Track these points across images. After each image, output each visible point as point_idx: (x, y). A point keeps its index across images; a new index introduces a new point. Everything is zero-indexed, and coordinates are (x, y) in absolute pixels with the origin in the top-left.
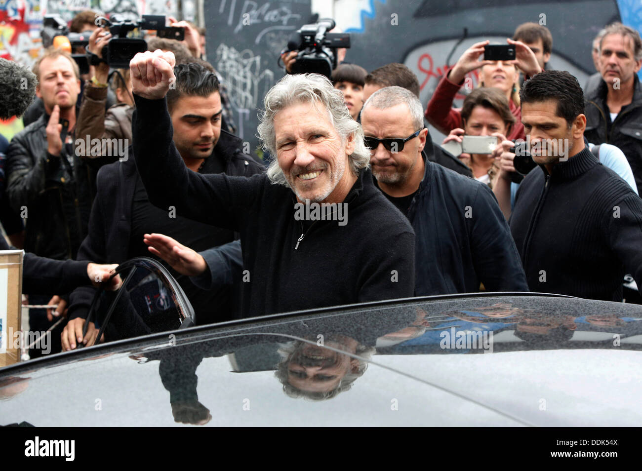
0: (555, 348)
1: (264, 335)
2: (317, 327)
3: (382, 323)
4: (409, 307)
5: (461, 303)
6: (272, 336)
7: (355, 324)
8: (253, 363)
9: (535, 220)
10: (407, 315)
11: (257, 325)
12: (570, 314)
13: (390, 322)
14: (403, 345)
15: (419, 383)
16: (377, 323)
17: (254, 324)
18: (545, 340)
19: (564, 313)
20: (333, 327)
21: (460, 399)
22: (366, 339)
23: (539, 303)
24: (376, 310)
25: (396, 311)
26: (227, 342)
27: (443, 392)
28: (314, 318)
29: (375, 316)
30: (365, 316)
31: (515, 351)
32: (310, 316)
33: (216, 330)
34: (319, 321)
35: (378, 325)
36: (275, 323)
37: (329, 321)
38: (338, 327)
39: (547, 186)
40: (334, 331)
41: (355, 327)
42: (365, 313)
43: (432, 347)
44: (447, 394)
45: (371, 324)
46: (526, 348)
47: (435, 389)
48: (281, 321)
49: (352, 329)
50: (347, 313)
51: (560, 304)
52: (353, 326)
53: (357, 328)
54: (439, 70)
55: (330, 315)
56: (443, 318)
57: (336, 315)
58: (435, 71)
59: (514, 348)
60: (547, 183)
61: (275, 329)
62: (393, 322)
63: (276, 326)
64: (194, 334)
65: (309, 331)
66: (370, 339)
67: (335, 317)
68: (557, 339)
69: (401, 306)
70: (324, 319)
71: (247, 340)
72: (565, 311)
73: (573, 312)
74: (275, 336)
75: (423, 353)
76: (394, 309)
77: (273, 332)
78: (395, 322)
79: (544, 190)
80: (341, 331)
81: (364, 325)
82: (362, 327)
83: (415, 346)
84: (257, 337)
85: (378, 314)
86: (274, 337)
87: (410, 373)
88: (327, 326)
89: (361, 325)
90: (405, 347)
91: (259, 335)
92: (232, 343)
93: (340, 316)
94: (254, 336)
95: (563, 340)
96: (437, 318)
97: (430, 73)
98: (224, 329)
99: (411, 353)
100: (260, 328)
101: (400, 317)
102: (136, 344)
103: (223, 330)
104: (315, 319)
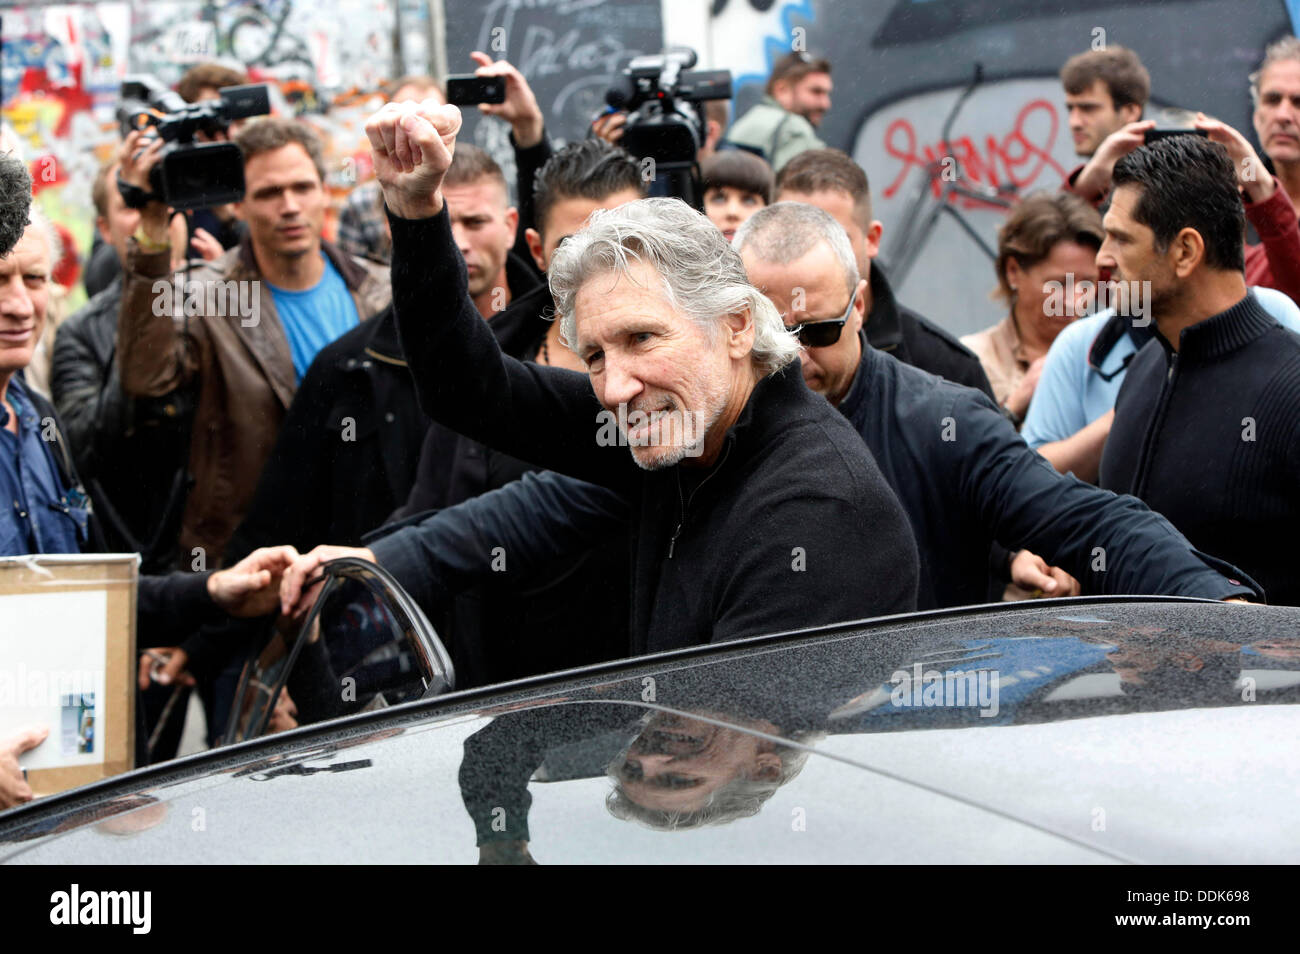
0: (1182, 707)
1: (592, 705)
2: (700, 683)
3: (830, 669)
4: (883, 635)
5: (988, 623)
6: (609, 704)
7: (775, 674)
8: (571, 763)
9: (1151, 446)
10: (880, 652)
11: (578, 684)
12: (1210, 636)
13: (845, 667)
14: (874, 714)
15: (908, 788)
16: (821, 671)
17: (571, 683)
18: (1162, 691)
19: (1197, 634)
20: (732, 682)
21: (993, 817)
22: (799, 703)
23: (1146, 617)
24: (816, 643)
25: (858, 644)
26: (519, 722)
27: (959, 805)
28: (693, 666)
29: (816, 657)
30: (794, 658)
31: (1101, 714)
32: (684, 661)
33: (495, 698)
34: (704, 672)
35: (823, 674)
36: (613, 678)
37: (724, 669)
38: (741, 682)
39: (1173, 375)
40: (734, 690)
41: (777, 681)
42: (795, 652)
43: (933, 716)
44: (967, 808)
45: (808, 673)
46: (1123, 708)
47: (940, 799)
48: (625, 675)
49: (769, 685)
50: (758, 653)
51: (1188, 616)
52: (771, 680)
53: (780, 683)
54: (928, 152)
55: (724, 659)
56: (954, 656)
57: (737, 657)
58: (920, 153)
59: (1098, 710)
60: (1171, 370)
61: (614, 691)
62: (852, 668)
63: (616, 685)
64: (450, 708)
65: (684, 692)
66: (806, 704)
67: (734, 662)
68: (1184, 688)
69: (867, 634)
70: (712, 667)
71: (559, 717)
72: (1199, 631)
73: (1216, 631)
74: (615, 704)
75: (916, 727)
76: (854, 640)
77: (610, 699)
78: (855, 666)
79: (1167, 384)
80: (748, 690)
81: (793, 675)
82: (790, 680)
83: (898, 714)
84: (577, 709)
85: (822, 652)
86: (612, 707)
87: (889, 769)
88: (718, 680)
89: (787, 674)
90: (877, 716)
91: (583, 705)
92: (528, 724)
93: (744, 659)
94: (572, 708)
95: (1197, 690)
96: (941, 655)
97: (910, 158)
98: (511, 695)
99: (891, 729)
100: (584, 690)
101: (866, 656)
102: (335, 734)
103: (509, 697)
104: (695, 668)
